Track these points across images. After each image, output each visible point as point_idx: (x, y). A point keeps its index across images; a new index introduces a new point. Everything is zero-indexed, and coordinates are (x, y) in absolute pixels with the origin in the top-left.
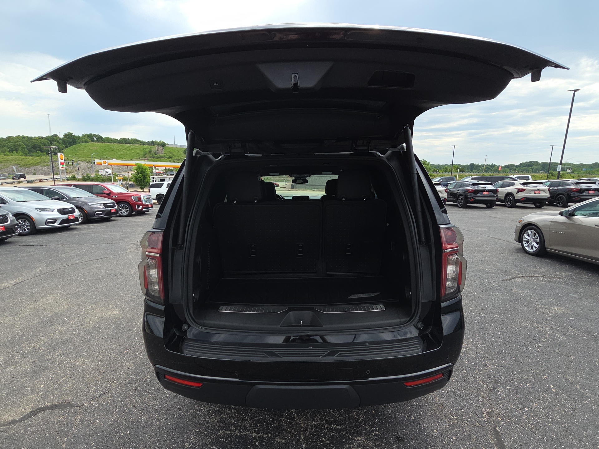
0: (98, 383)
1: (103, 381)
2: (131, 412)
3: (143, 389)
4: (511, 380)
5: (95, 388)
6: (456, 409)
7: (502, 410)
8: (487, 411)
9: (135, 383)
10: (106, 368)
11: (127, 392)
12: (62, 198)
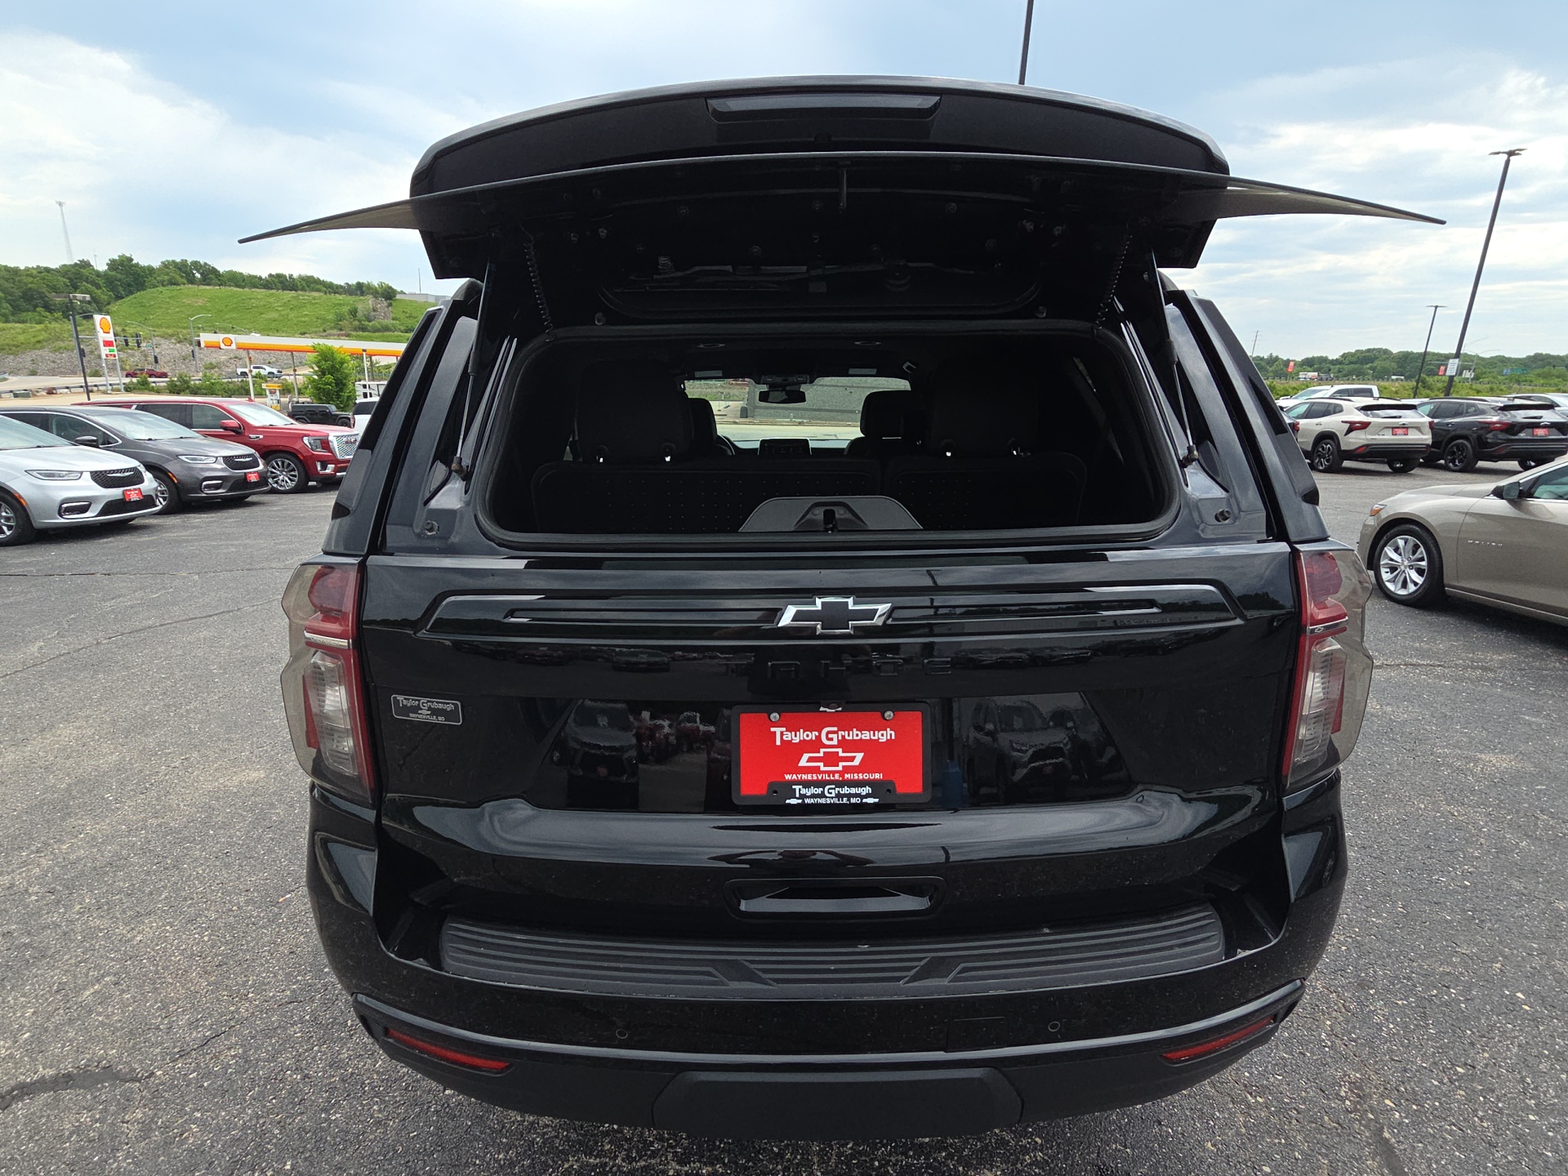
0: (198, 1002)
1: (213, 993)
2: (297, 1097)
3: (335, 1019)
4: (1404, 978)
5: (189, 1018)
6: (1259, 1071)
7: (1393, 1076)
8: (1349, 1077)
9: (312, 1000)
10: (223, 951)
11: (285, 1029)
12: (103, 441)
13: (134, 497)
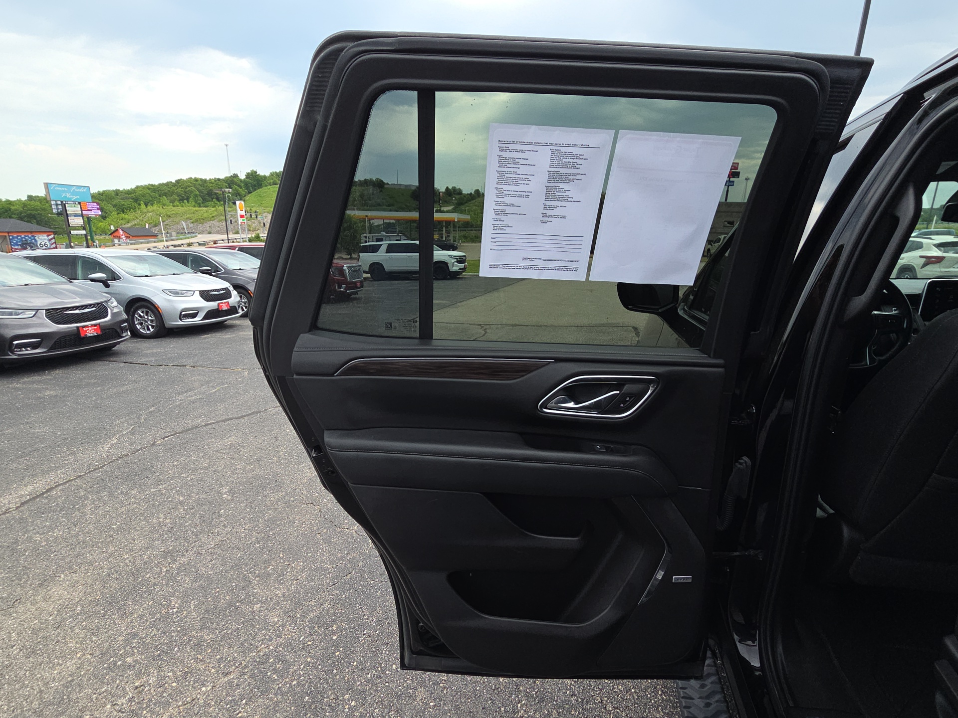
12: (213, 270)
13: (225, 308)
